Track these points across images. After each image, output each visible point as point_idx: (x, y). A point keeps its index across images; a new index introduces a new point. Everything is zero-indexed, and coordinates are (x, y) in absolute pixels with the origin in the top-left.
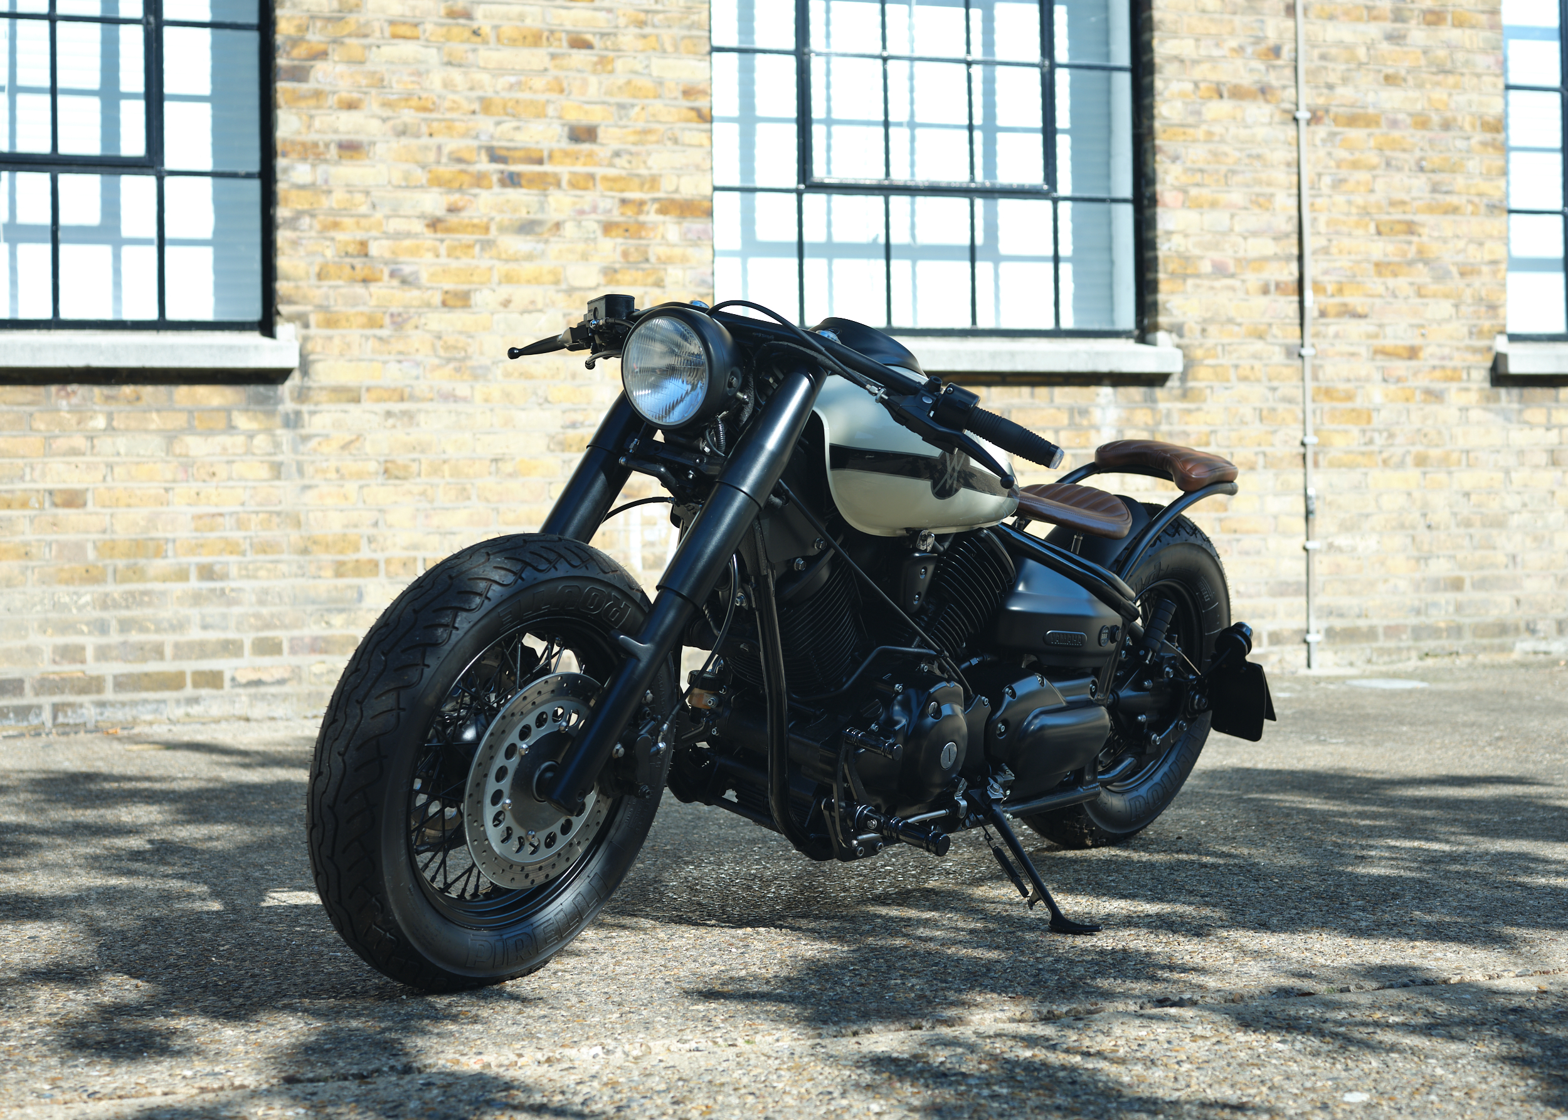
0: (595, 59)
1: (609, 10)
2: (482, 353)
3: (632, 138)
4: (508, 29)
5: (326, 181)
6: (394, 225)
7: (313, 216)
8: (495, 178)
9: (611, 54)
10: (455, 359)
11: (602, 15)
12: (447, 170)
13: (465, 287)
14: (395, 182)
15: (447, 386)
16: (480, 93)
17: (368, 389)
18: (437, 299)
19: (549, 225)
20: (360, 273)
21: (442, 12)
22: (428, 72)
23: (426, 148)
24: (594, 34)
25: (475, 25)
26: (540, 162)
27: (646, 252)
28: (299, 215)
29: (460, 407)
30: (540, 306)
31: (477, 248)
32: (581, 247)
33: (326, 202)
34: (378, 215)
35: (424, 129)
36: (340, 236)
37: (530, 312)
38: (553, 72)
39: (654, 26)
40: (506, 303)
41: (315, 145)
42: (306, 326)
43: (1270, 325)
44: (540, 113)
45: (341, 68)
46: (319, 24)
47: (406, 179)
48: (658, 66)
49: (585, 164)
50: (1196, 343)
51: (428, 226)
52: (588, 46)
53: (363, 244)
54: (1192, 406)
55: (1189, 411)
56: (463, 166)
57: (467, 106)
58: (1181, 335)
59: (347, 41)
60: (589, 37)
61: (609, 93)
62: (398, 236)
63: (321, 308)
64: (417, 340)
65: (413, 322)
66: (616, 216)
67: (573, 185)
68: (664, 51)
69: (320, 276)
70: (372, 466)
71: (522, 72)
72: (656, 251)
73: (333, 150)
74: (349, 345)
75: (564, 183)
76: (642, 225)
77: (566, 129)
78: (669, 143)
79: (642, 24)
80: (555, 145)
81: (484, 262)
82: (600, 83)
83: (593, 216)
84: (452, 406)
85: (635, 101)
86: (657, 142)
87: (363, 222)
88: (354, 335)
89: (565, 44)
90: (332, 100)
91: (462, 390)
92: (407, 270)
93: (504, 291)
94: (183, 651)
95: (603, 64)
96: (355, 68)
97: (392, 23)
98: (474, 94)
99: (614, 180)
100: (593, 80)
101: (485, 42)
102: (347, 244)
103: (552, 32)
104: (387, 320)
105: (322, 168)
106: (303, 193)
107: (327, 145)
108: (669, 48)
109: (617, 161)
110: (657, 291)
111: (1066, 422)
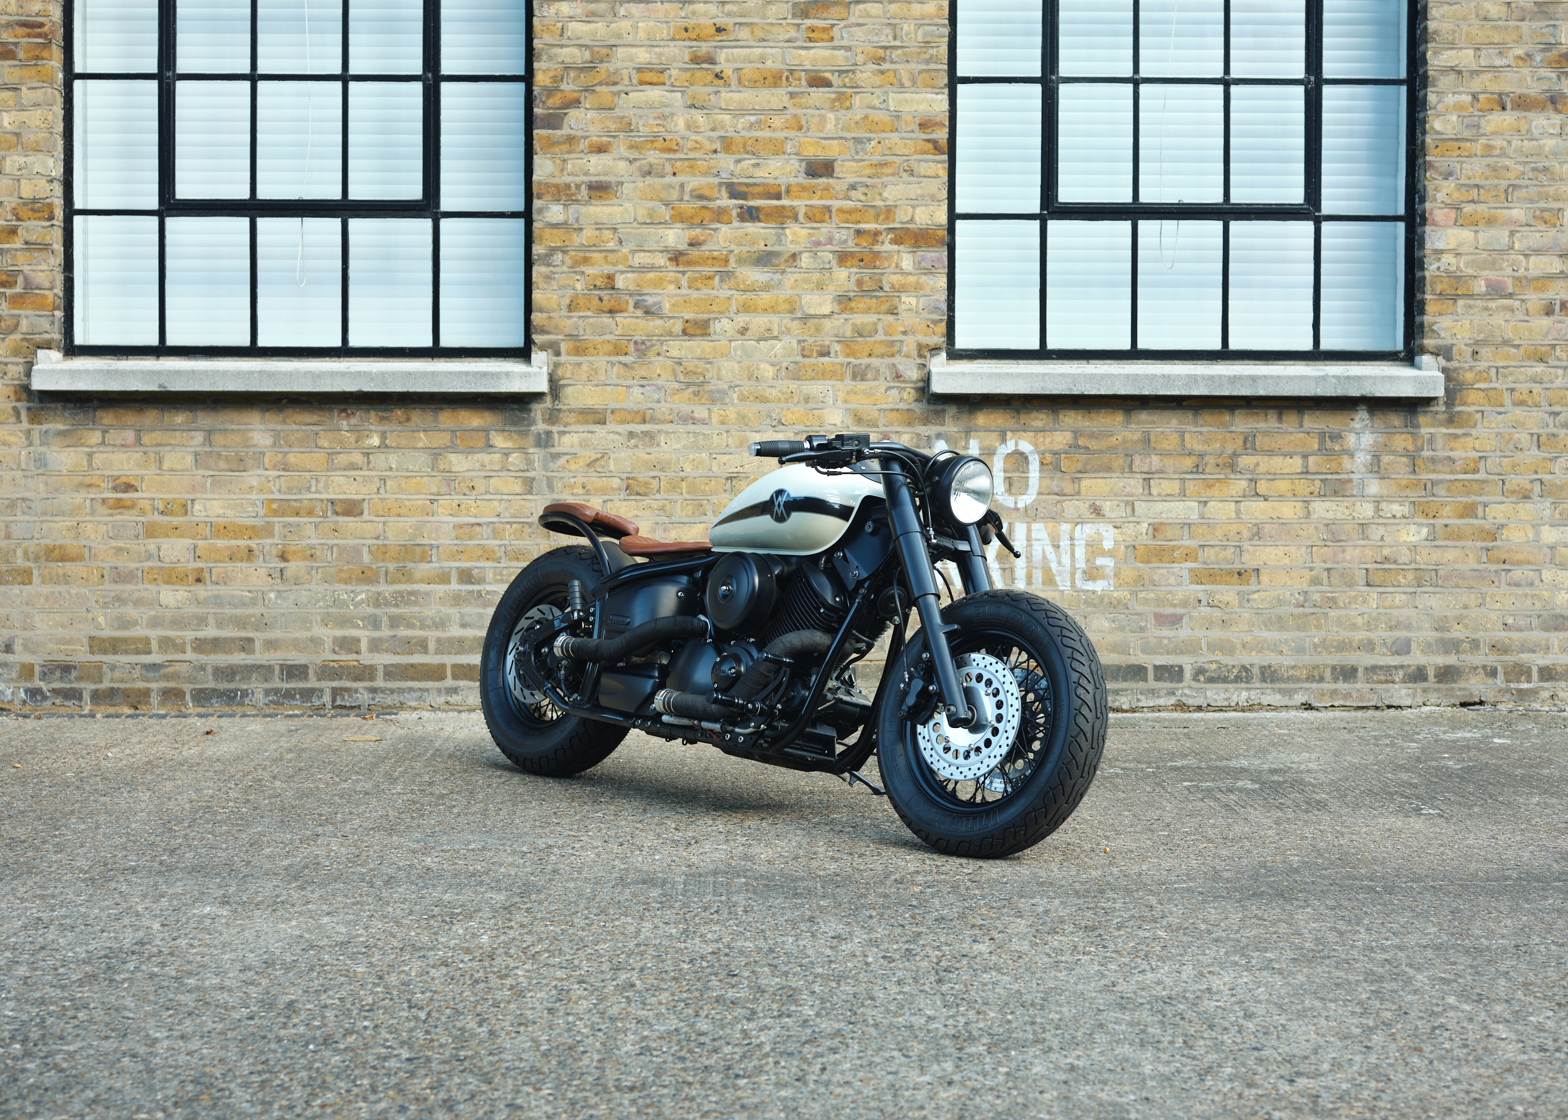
0: (833, 96)
1: (848, 49)
2: (719, 379)
3: (868, 172)
4: (749, 70)
5: (577, 220)
6: (640, 259)
7: (564, 252)
8: (734, 213)
9: (849, 91)
10: (694, 384)
11: (841, 53)
12: (689, 206)
13: (705, 316)
14: (640, 220)
15: (686, 409)
16: (722, 133)
17: (613, 412)
18: (678, 327)
19: (786, 256)
20: (606, 305)
21: (687, 58)
22: (672, 114)
23: (670, 186)
24: (833, 72)
25: (718, 68)
26: (778, 197)
27: (881, 281)
28: (553, 250)
29: (698, 428)
30: (775, 334)
31: (717, 279)
32: (816, 276)
33: (577, 239)
34: (625, 250)
35: (668, 169)
36: (589, 271)
37: (766, 339)
38: (792, 110)
39: (892, 62)
40: (743, 331)
41: (568, 186)
42: (558, 354)
43: (1553, 346)
44: (778, 150)
45: (591, 114)
46: (572, 74)
47: (650, 216)
48: (894, 100)
49: (821, 198)
50: (1466, 366)
51: (670, 259)
52: (828, 84)
53: (610, 277)
54: (1458, 431)
55: (1456, 437)
56: (705, 203)
57: (708, 146)
58: (1449, 359)
59: (597, 88)
60: (828, 75)
61: (847, 128)
62: (643, 269)
63: (570, 336)
64: (658, 365)
65: (656, 349)
66: (851, 246)
67: (809, 218)
68: (902, 86)
69: (570, 308)
70: (616, 483)
71: (762, 111)
72: (891, 279)
73: (584, 191)
74: (596, 371)
75: (801, 217)
76: (876, 255)
77: (804, 164)
78: (905, 175)
79: (879, 60)
80: (792, 181)
81: (724, 293)
82: (837, 119)
83: (829, 247)
84: (691, 428)
85: (872, 135)
86: (893, 174)
87: (611, 256)
88: (601, 361)
89: (804, 83)
90: (583, 145)
91: (701, 412)
92: (650, 300)
93: (741, 320)
94: (443, 646)
95: (842, 101)
96: (607, 113)
97: (639, 70)
98: (715, 134)
99: (849, 212)
100: (831, 116)
101: (727, 84)
102: (596, 277)
103: (792, 72)
104: (632, 348)
105: (573, 208)
106: (555, 231)
107: (578, 187)
108: (907, 83)
109: (853, 193)
110: (891, 318)
111: (1316, 447)
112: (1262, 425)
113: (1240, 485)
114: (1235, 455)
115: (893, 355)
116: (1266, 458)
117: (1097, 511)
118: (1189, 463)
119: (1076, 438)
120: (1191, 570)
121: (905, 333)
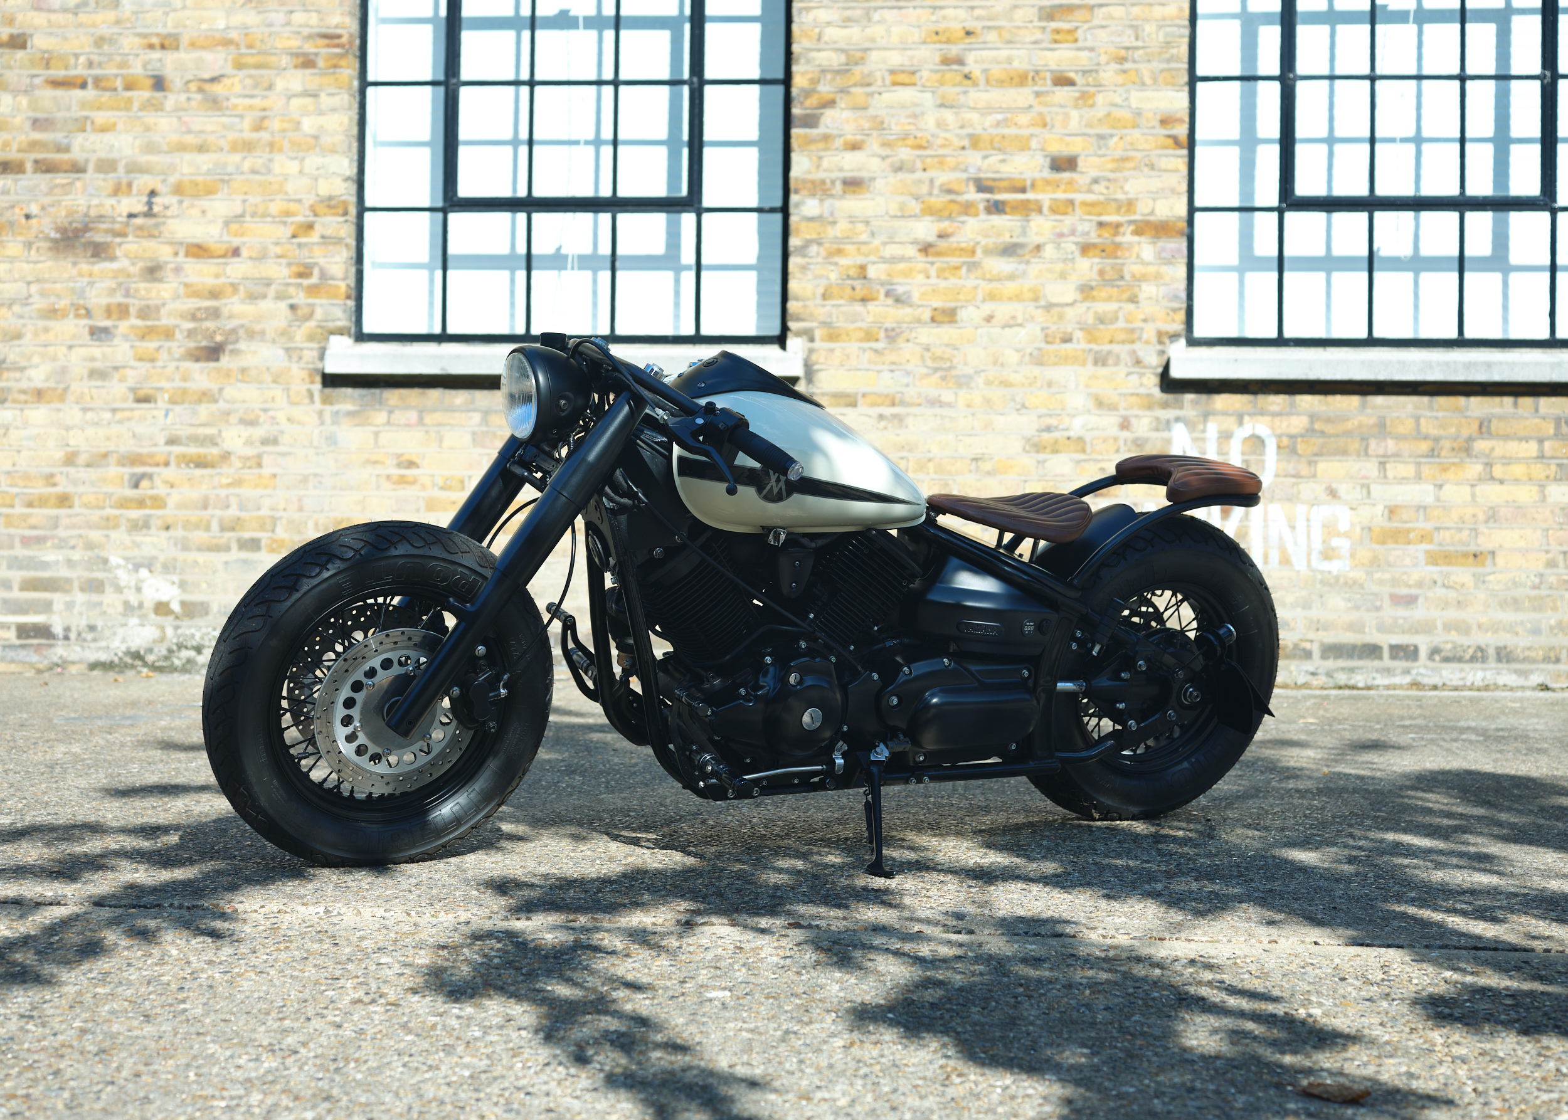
0: (1077, 95)
1: (1091, 49)
2: (966, 364)
3: (1110, 166)
4: (996, 72)
5: (832, 214)
6: (890, 251)
7: (820, 244)
8: (981, 206)
9: (1092, 90)
10: (941, 369)
11: (1084, 54)
12: (938, 200)
13: (952, 305)
14: (892, 213)
15: (933, 393)
16: (970, 131)
17: (864, 395)
18: (926, 315)
19: (1031, 247)
20: (859, 293)
21: (937, 59)
22: (923, 114)
23: (920, 181)
24: (1076, 72)
25: (966, 70)
26: (1023, 190)
27: (1121, 270)
28: (808, 243)
29: (945, 411)
30: (1020, 321)
31: (964, 269)
32: (1059, 267)
33: (832, 232)
34: (877, 242)
35: (919, 165)
36: (843, 261)
37: (1011, 326)
38: (1038, 108)
39: (1134, 61)
40: (989, 319)
41: (823, 182)
42: (812, 340)
44: (1024, 145)
45: (846, 114)
46: (829, 76)
47: (901, 209)
48: (1137, 98)
49: (1065, 191)
51: (920, 250)
52: (1071, 83)
53: (863, 268)
56: (953, 197)
57: (958, 143)
59: (853, 90)
60: (1072, 75)
61: (1089, 125)
62: (893, 260)
63: (825, 324)
64: (908, 352)
65: (905, 336)
66: (1093, 238)
67: (1054, 211)
68: (1144, 84)
69: (825, 297)
71: (1009, 110)
72: (1131, 269)
73: (839, 187)
74: (848, 357)
75: (1045, 210)
76: (1118, 246)
77: (1048, 160)
78: (1146, 169)
79: (1122, 60)
80: (1037, 175)
81: (970, 282)
82: (1081, 117)
83: (1072, 239)
84: (938, 411)
85: (1114, 132)
86: (1134, 169)
87: (864, 248)
88: (853, 347)
89: (1049, 82)
90: (839, 143)
91: (947, 396)
92: (900, 290)
93: (987, 308)
95: (1085, 99)
96: (859, 113)
97: (892, 72)
98: (964, 132)
99: (1093, 205)
100: (1075, 114)
101: (975, 84)
102: (848, 268)
103: (1037, 72)
104: (882, 335)
105: (828, 202)
106: (811, 224)
107: (833, 182)
108: (1148, 81)
109: (1096, 187)
110: (1131, 307)
111: (1552, 431)
112: (1497, 410)
113: (1475, 469)
114: (1470, 439)
115: (1133, 342)
116: (1501, 443)
117: (1333, 493)
118: (1424, 446)
119: (1312, 422)
120: (1427, 552)
121: (1145, 320)
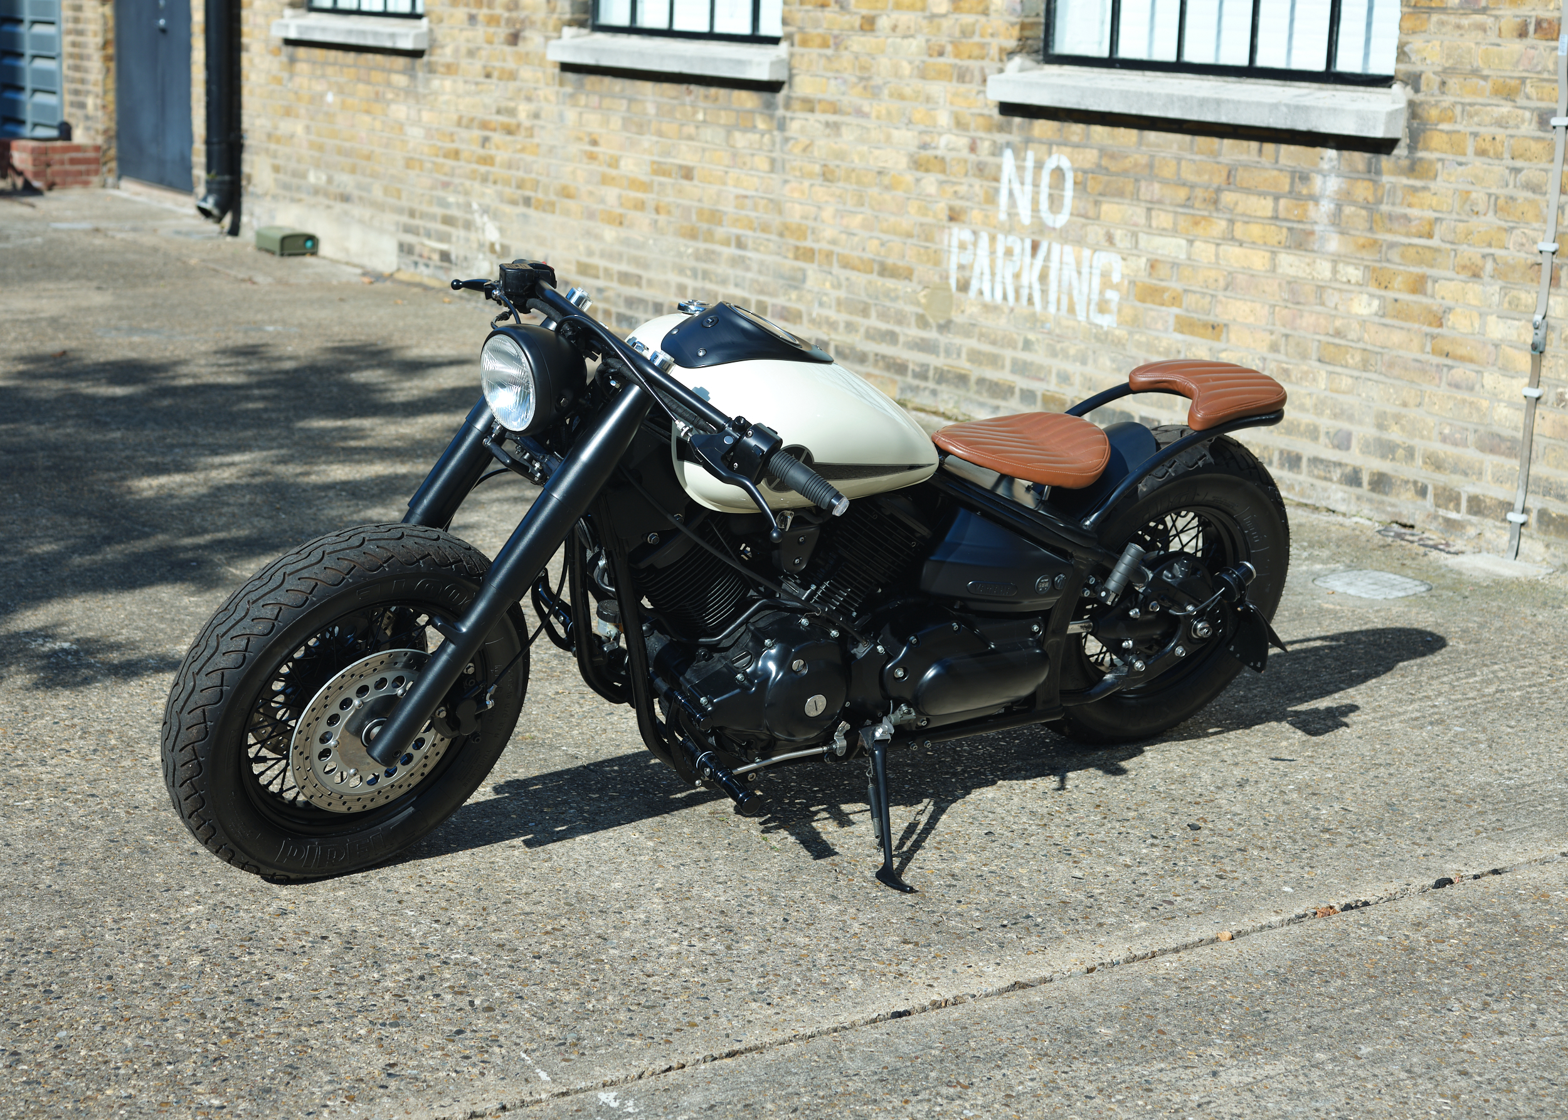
2: (879, 74)
10: (864, 78)
13: (873, 13)
15: (858, 102)
17: (819, 101)
18: (858, 22)
29: (864, 121)
30: (912, 32)
37: (907, 37)
40: (894, 28)
43: (1523, 80)
50: (1432, 100)
54: (1418, 183)
55: (1415, 190)
58: (1417, 90)
64: (846, 60)
65: (844, 43)
69: (801, 2)
70: (817, 168)
74: (812, 62)
84: (860, 120)
88: (814, 53)
91: (866, 106)
93: (894, 17)
104: (832, 41)
110: (983, 19)
111: (1287, 188)
112: (1244, 157)
113: (1220, 226)
114: (1219, 190)
115: (983, 58)
116: (1244, 196)
117: (1110, 239)
118: (1182, 193)
119: (1100, 157)
120: (1177, 317)
121: (992, 35)
